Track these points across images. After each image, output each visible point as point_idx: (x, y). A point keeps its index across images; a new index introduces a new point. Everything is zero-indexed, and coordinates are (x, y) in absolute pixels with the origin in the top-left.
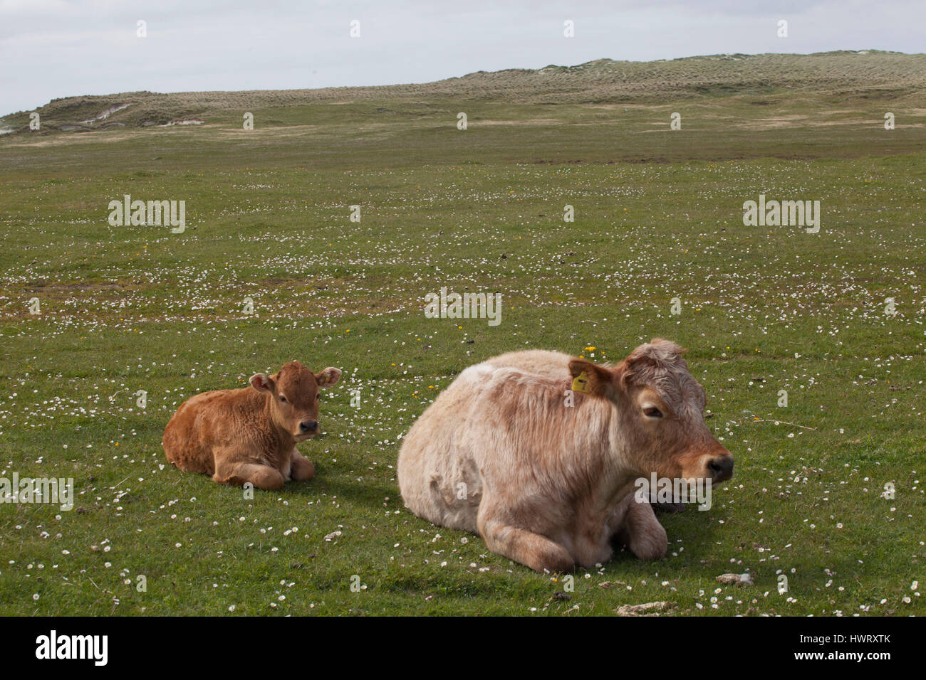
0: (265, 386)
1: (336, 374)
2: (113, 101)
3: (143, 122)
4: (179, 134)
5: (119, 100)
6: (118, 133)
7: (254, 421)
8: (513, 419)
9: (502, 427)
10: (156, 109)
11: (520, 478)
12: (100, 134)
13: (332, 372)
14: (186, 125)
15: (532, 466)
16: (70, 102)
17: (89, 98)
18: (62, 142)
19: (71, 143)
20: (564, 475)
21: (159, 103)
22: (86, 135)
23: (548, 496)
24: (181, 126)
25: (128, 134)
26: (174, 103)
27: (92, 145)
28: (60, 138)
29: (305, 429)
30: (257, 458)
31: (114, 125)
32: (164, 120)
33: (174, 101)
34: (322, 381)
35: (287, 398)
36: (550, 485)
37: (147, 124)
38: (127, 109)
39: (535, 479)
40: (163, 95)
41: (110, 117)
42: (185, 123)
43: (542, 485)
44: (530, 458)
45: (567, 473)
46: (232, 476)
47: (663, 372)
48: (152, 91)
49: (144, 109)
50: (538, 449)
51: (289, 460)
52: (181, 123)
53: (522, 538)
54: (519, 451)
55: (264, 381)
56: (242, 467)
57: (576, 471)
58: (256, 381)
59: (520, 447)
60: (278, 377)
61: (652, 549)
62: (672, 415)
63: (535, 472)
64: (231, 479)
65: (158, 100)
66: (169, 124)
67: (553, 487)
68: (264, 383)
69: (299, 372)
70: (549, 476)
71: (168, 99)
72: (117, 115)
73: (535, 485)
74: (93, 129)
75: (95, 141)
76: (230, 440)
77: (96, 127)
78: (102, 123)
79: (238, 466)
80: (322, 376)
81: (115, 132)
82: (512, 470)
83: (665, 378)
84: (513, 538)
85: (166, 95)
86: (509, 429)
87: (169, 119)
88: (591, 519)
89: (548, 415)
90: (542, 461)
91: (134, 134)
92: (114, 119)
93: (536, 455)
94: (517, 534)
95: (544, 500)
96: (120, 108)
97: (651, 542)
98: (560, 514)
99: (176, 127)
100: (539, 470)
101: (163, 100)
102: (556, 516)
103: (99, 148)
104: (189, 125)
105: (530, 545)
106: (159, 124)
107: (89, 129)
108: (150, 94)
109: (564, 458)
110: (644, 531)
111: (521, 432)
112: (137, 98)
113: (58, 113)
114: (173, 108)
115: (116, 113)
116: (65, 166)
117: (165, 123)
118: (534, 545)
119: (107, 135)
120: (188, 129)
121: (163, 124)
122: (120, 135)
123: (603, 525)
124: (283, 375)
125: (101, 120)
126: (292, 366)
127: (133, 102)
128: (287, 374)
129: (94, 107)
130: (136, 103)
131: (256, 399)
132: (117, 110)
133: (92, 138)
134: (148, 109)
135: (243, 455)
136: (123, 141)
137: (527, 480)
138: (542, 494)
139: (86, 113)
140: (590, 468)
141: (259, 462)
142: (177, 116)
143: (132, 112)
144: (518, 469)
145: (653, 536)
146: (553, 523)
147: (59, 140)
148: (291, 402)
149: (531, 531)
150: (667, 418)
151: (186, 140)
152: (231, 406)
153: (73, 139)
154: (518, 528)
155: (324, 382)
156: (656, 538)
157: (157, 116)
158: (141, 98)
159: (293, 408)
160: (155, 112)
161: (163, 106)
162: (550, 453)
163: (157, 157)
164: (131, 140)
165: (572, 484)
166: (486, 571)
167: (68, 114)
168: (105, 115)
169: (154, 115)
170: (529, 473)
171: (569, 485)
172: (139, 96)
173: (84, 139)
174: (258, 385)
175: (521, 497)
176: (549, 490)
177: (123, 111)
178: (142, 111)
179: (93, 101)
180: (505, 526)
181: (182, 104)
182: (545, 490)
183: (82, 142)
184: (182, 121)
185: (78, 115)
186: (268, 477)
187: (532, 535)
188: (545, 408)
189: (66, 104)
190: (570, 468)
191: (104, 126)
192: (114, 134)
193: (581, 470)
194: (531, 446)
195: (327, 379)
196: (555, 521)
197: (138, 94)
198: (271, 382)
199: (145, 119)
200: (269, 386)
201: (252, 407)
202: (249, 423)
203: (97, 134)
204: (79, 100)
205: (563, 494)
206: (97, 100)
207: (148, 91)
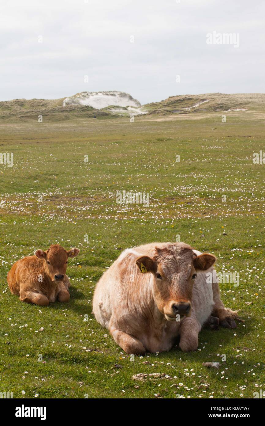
0: (42, 255)
1: (77, 251)
2: (201, 98)
3: (216, 109)
4: (232, 116)
5: (205, 97)
6: (201, 115)
7: (38, 272)
8: (124, 276)
9: (119, 280)
10: (223, 102)
11: (121, 306)
12: (192, 115)
13: (75, 251)
14: (237, 111)
15: (128, 300)
16: (179, 98)
17: (189, 96)
18: (171, 119)
19: (175, 120)
20: (140, 305)
21: (225, 99)
22: (184, 115)
23: (132, 315)
24: (235, 111)
25: (206, 115)
26: (233, 99)
27: (186, 121)
28: (170, 117)
29: (57, 278)
30: (36, 290)
31: (200, 111)
32: (227, 108)
33: (233, 98)
34: (70, 254)
35: (50, 263)
36: (135, 310)
37: (218, 110)
38: (208, 102)
39: (128, 307)
40: (228, 95)
41: (200, 106)
42: (238, 110)
43: (130, 310)
44: (127, 296)
45: (141, 305)
46: (25, 298)
47: (171, 257)
48: (223, 93)
49: (217, 102)
50: (131, 292)
51: (54, 292)
52: (235, 110)
53: (121, 336)
54: (124, 293)
55: (42, 253)
56: (29, 294)
57: (145, 304)
58: (37, 253)
59: (124, 291)
60: (48, 252)
61: (187, 346)
62: (166, 279)
63: (129, 303)
64: (25, 299)
65: (225, 97)
66: (229, 110)
67: (136, 311)
68: (41, 254)
69: (58, 250)
70: (135, 306)
71: (230, 97)
72: (203, 105)
73: (127, 310)
74: (190, 112)
75: (188, 119)
76: (26, 280)
77: (191, 111)
78: (195, 109)
79: (28, 293)
80: (70, 252)
81: (199, 114)
82: (119, 302)
83: (170, 260)
84: (118, 336)
85: (230, 95)
86: (122, 281)
87: (229, 108)
88: (156, 328)
89: (137, 275)
90: (132, 298)
91: (209, 116)
92: (201, 107)
93: (131, 295)
94: (120, 334)
95: (131, 317)
96: (205, 101)
97: (187, 343)
98: (138, 325)
99: (232, 112)
100: (131, 302)
101: (227, 97)
102: (137, 326)
103: (188, 123)
104: (239, 111)
105: (124, 339)
106: (224, 110)
107: (187, 112)
108: (221, 94)
109: (140, 297)
110: (184, 337)
111: (126, 283)
112: (214, 96)
113: (173, 104)
114: (232, 102)
115: (203, 104)
116: (165, 132)
117: (227, 110)
118: (126, 340)
119: (195, 116)
120: (239, 113)
121: (226, 110)
122: (202, 116)
123: (162, 332)
124: (50, 250)
125: (194, 108)
126: (55, 246)
127: (212, 98)
128: (52, 250)
129: (191, 100)
130: (213, 99)
131: (40, 261)
132: (203, 102)
133: (187, 117)
134: (219, 102)
135: (30, 288)
136: (202, 119)
137: (124, 307)
138: (130, 315)
139: (187, 104)
140: (150, 303)
141: (37, 292)
142: (234, 106)
143: (211, 104)
144: (121, 301)
145: (188, 339)
146: (135, 329)
147: (169, 118)
148: (52, 264)
149: (126, 333)
150: (164, 280)
151: (234, 119)
152: (28, 264)
153: (177, 118)
154: (121, 331)
155: (71, 255)
156: (190, 341)
157: (223, 106)
158: (216, 96)
159: (53, 267)
160: (223, 104)
161: (227, 101)
162: (135, 294)
163: (215, 128)
164: (207, 119)
165: (144, 310)
166: (89, 351)
167: (177, 104)
168: (197, 106)
169: (222, 106)
170: (126, 304)
171: (143, 310)
172: (215, 95)
173: (182, 118)
174: (38, 255)
175: (121, 316)
176: (133, 312)
177: (206, 103)
178: (216, 103)
179: (191, 97)
180: (116, 329)
181: (237, 100)
182: (131, 312)
183: (182, 119)
184: (236, 109)
185: (183, 105)
186: (40, 299)
187: (126, 335)
188: (136, 272)
189: (177, 99)
190: (142, 303)
191: (196, 111)
192: (199, 115)
193: (147, 304)
194: (129, 290)
195: (73, 254)
196: (136, 328)
197: (214, 94)
198: (45, 253)
199: (217, 107)
200: (44, 255)
201: (37, 265)
202: (35, 272)
203: (190, 115)
204: (184, 97)
205: (141, 315)
206: (193, 97)
207: (220, 92)
